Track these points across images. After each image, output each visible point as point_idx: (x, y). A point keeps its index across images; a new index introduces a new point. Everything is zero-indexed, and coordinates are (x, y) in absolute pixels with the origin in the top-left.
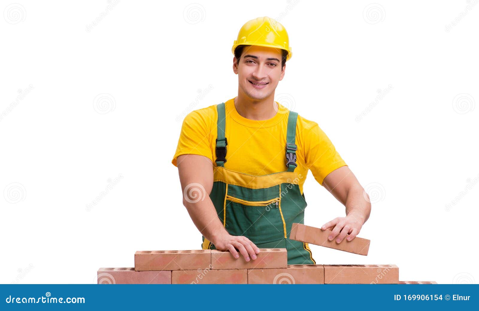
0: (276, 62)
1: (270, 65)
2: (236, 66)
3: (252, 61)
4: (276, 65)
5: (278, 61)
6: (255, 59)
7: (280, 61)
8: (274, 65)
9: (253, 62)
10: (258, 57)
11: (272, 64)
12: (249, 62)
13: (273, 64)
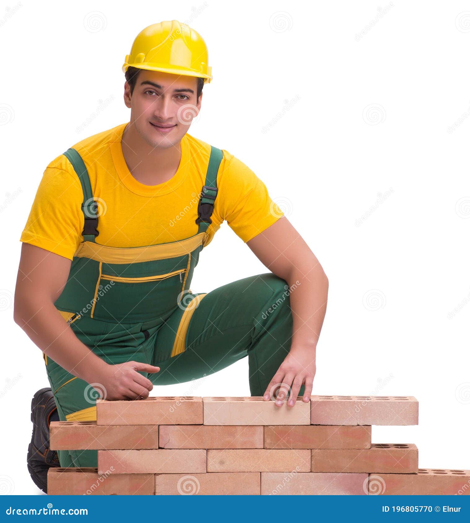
0: (188, 94)
1: (179, 97)
2: (128, 96)
3: (153, 92)
4: (188, 98)
5: (192, 92)
6: (157, 89)
7: (194, 91)
8: (185, 98)
9: (154, 94)
10: (162, 86)
11: (182, 97)
12: (148, 93)
13: (184, 96)
